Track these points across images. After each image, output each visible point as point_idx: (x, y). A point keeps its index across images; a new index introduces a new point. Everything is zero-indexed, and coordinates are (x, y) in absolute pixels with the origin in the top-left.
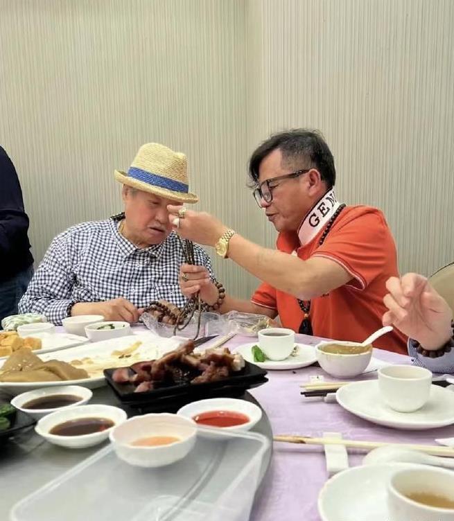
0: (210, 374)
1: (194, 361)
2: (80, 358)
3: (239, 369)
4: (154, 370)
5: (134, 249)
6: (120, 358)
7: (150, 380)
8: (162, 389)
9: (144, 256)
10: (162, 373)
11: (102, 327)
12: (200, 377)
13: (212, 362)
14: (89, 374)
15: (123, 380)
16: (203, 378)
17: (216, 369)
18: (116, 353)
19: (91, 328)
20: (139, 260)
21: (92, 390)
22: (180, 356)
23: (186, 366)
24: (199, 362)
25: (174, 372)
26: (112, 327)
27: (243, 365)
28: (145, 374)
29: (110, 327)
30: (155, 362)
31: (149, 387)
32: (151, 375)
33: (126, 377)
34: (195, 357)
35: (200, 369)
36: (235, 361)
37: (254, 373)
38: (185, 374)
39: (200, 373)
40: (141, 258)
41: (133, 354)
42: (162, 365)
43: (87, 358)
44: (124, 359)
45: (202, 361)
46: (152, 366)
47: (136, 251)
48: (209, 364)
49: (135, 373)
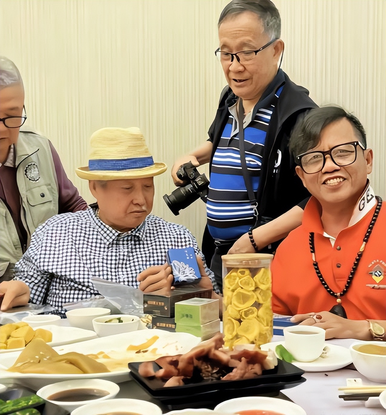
0: (243, 371)
1: (224, 357)
2: (95, 353)
3: (272, 367)
4: (181, 365)
5: (117, 234)
6: (137, 353)
7: (178, 376)
8: (191, 385)
9: (127, 240)
10: (191, 368)
11: (110, 321)
12: (231, 374)
13: (243, 359)
14: (109, 369)
15: (150, 375)
16: (235, 375)
17: (248, 366)
18: (131, 348)
19: (97, 321)
20: (123, 244)
21: (119, 384)
22: (209, 351)
23: (215, 362)
24: (230, 358)
25: (203, 368)
26: (120, 321)
27: (276, 364)
28: (172, 368)
29: (118, 321)
30: (182, 357)
31: (179, 382)
32: (178, 370)
33: (151, 371)
34: (225, 352)
35: (230, 366)
36: (267, 358)
37: (289, 372)
38: (215, 371)
39: (230, 369)
40: (125, 242)
41: (150, 349)
42: (190, 361)
43: (102, 353)
44: (141, 354)
45: (232, 357)
46: (180, 360)
47: (119, 236)
48: (240, 360)
49: (161, 368)
